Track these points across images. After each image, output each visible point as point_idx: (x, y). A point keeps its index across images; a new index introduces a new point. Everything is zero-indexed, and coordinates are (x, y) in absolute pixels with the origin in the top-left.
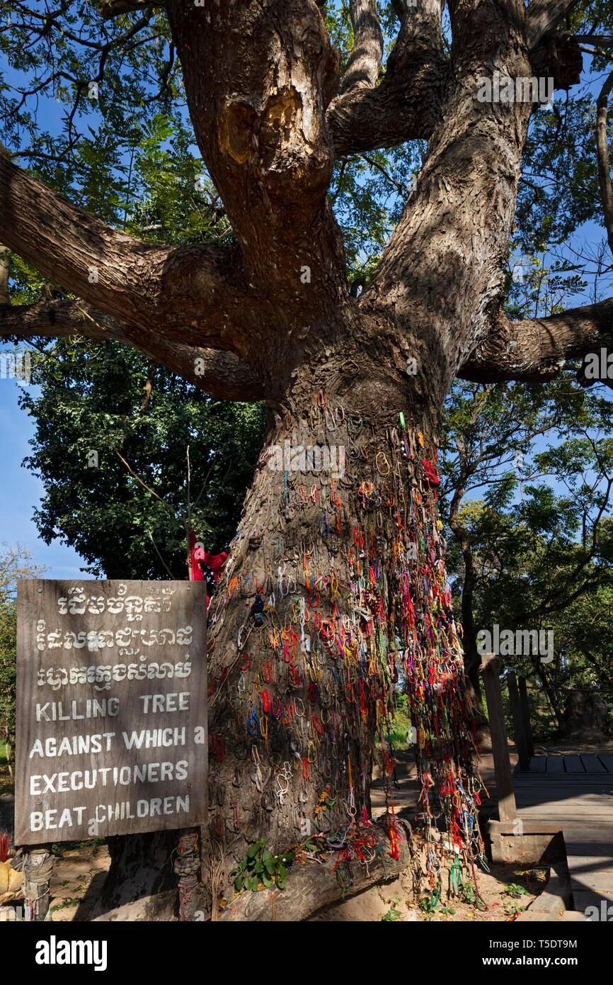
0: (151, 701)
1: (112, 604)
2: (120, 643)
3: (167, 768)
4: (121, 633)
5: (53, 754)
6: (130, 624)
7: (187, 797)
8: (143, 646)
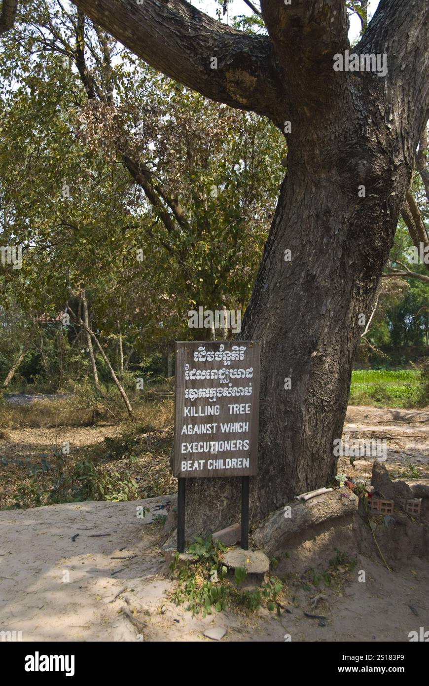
0: (233, 408)
1: (217, 356)
2: (221, 377)
3: (240, 443)
4: (221, 371)
5: (191, 433)
6: (225, 367)
7: (248, 459)
8: (230, 378)
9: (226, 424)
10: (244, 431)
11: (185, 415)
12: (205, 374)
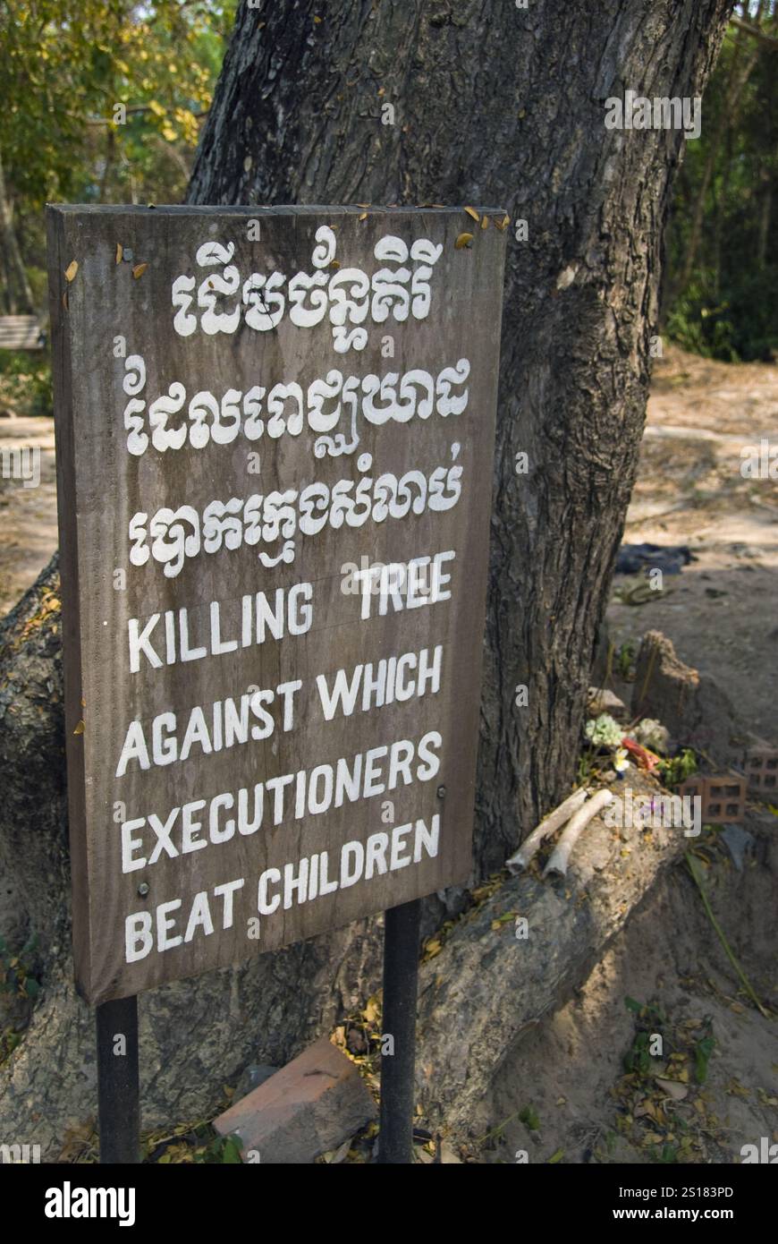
1: (302, 294)
2: (318, 421)
3: (403, 755)
4: (320, 390)
5: (171, 758)
6: (339, 360)
7: (436, 819)
8: (365, 425)
9: (341, 675)
10: (421, 691)
11: (135, 666)
12: (235, 412)
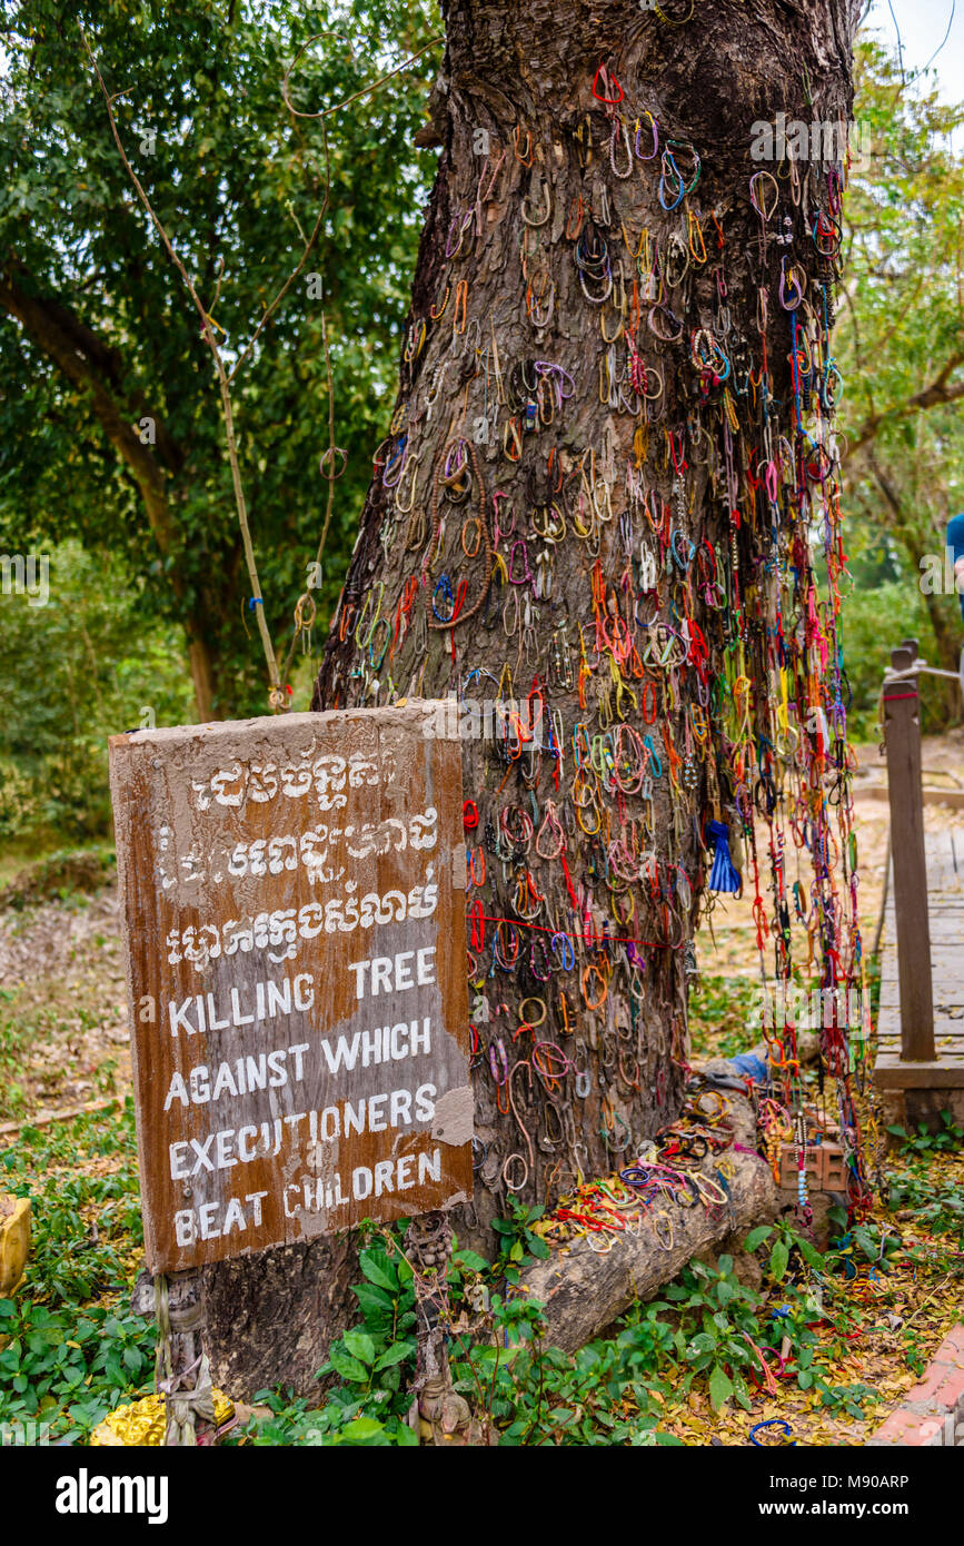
0: (368, 973)
1: (290, 777)
2: (310, 860)
3: (401, 1101)
4: (310, 838)
5: (206, 1098)
6: (324, 817)
7: (437, 1155)
8: (349, 860)
9: (342, 1041)
10: (415, 1052)
11: (175, 1034)
12: (242, 858)
